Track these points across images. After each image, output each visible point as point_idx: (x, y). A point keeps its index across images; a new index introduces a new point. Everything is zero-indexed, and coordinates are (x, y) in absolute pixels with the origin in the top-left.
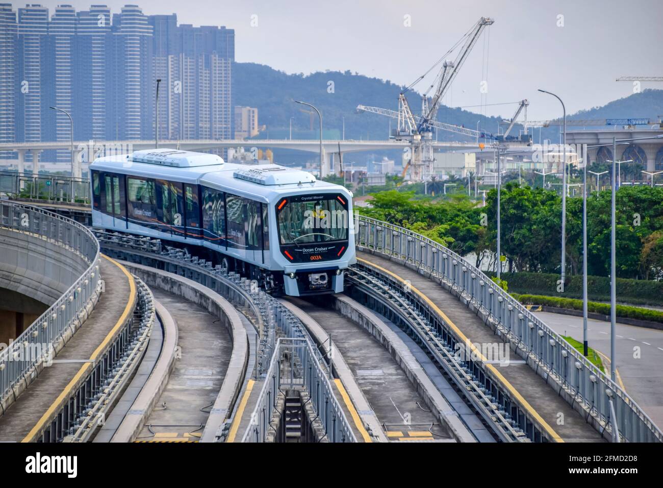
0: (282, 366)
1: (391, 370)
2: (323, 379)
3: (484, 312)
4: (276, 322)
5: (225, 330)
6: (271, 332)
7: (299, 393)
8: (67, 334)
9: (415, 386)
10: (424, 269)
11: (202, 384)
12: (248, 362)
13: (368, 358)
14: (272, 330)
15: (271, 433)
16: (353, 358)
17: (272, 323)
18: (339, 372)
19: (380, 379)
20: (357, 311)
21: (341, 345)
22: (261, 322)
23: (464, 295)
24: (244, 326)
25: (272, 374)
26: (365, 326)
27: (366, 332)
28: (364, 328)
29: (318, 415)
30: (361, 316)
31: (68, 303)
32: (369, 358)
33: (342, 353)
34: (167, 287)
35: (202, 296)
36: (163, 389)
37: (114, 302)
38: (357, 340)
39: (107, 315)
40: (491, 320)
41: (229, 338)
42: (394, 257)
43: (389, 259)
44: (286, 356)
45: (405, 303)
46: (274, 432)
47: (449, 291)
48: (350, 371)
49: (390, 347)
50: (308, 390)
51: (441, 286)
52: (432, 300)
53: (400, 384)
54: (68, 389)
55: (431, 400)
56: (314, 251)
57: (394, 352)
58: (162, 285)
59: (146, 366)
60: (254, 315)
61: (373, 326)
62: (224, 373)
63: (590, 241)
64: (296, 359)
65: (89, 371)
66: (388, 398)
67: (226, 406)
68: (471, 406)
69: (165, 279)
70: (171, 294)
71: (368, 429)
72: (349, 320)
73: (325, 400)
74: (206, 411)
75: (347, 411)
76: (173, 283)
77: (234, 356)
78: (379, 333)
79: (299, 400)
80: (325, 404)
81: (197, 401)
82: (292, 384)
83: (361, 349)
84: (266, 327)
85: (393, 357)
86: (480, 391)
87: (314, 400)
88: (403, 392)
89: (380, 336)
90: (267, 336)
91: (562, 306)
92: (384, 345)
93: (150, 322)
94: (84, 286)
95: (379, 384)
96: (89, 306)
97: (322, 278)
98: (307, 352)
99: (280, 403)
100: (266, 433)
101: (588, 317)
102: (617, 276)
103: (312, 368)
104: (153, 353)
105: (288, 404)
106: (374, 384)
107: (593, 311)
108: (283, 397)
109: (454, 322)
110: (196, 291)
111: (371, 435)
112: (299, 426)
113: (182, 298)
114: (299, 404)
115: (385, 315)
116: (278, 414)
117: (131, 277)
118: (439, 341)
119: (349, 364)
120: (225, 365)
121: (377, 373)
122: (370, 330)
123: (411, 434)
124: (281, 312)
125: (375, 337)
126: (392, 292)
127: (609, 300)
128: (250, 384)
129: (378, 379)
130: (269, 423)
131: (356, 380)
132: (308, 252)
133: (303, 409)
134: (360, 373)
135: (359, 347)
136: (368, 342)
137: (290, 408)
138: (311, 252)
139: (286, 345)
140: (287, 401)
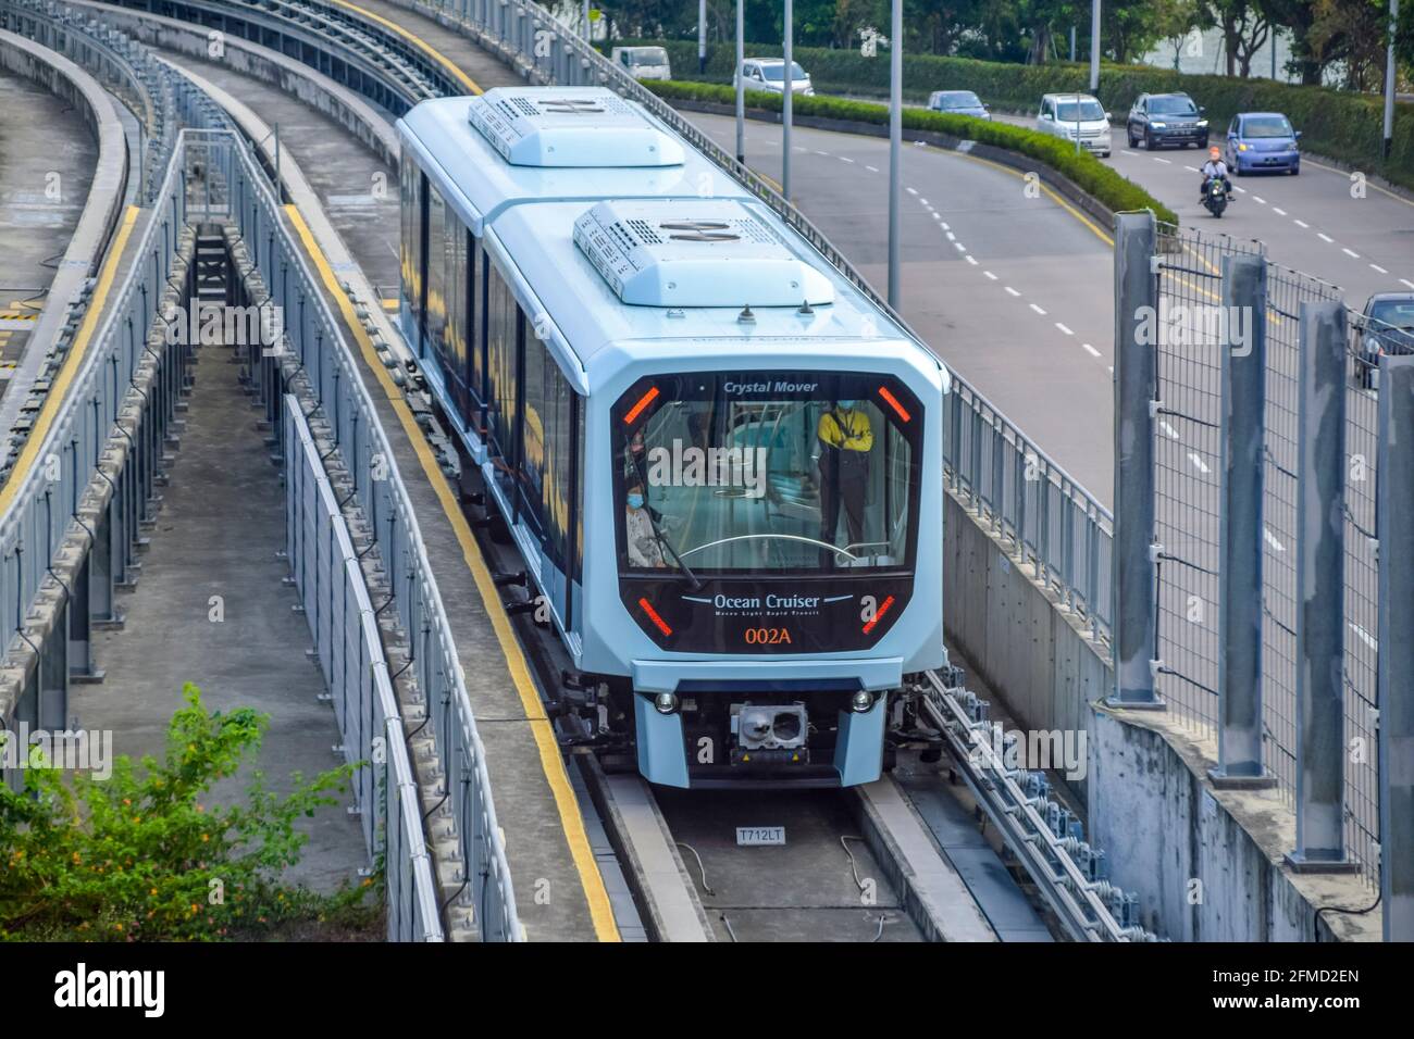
0: (189, 188)
1: (389, 196)
2: (263, 200)
4: (178, 111)
5: (82, 123)
6: (169, 126)
7: (220, 231)
10: (448, 16)
11: (40, 218)
12: (127, 181)
13: (344, 175)
14: (171, 123)
15: (172, 297)
16: (320, 175)
17: (170, 110)
18: (293, 196)
19: (370, 211)
20: (326, 92)
21: (298, 153)
22: (150, 109)
23: (518, 61)
24: (120, 117)
25: (170, 192)
26: (342, 119)
27: (343, 131)
28: (339, 121)
29: (256, 265)
30: (334, 101)
32: (350, 174)
33: (301, 167)
35: (40, 64)
38: (327, 145)
41: (92, 139)
44: (196, 171)
45: (413, 75)
46: (176, 294)
48: (315, 196)
49: (387, 155)
50: (239, 224)
51: (480, 46)
56: (764, 608)
60: (137, 98)
61: (358, 119)
62: (82, 200)
64: (216, 175)
66: (384, 243)
67: (89, 255)
71: (348, 292)
72: (314, 109)
73: (269, 237)
74: (52, 264)
75: (310, 260)
77: (101, 169)
78: (368, 130)
79: (223, 244)
80: (268, 243)
81: (34, 249)
82: (207, 214)
83: (335, 160)
84: (161, 118)
87: (248, 240)
89: (369, 136)
90: (162, 134)
91: (700, 98)
95: (367, 220)
97: (786, 724)
98: (235, 156)
99: (187, 246)
100: (161, 295)
101: (746, 117)
103: (243, 183)
105: (202, 251)
106: (358, 219)
107: (754, 106)
108: (192, 235)
110: (28, 56)
111: (354, 302)
112: (223, 291)
114: (221, 251)
115: (378, 100)
116: (183, 264)
119: (313, 185)
120: (85, 186)
121: (366, 200)
122: (352, 127)
124: (187, 92)
125: (360, 139)
128: (132, 213)
129: (366, 211)
130: (167, 279)
131: (327, 213)
132: (735, 609)
133: (228, 257)
134: (334, 200)
135: (332, 157)
136: (348, 147)
137: (206, 258)
138: (750, 609)
139: (195, 143)
140: (199, 244)
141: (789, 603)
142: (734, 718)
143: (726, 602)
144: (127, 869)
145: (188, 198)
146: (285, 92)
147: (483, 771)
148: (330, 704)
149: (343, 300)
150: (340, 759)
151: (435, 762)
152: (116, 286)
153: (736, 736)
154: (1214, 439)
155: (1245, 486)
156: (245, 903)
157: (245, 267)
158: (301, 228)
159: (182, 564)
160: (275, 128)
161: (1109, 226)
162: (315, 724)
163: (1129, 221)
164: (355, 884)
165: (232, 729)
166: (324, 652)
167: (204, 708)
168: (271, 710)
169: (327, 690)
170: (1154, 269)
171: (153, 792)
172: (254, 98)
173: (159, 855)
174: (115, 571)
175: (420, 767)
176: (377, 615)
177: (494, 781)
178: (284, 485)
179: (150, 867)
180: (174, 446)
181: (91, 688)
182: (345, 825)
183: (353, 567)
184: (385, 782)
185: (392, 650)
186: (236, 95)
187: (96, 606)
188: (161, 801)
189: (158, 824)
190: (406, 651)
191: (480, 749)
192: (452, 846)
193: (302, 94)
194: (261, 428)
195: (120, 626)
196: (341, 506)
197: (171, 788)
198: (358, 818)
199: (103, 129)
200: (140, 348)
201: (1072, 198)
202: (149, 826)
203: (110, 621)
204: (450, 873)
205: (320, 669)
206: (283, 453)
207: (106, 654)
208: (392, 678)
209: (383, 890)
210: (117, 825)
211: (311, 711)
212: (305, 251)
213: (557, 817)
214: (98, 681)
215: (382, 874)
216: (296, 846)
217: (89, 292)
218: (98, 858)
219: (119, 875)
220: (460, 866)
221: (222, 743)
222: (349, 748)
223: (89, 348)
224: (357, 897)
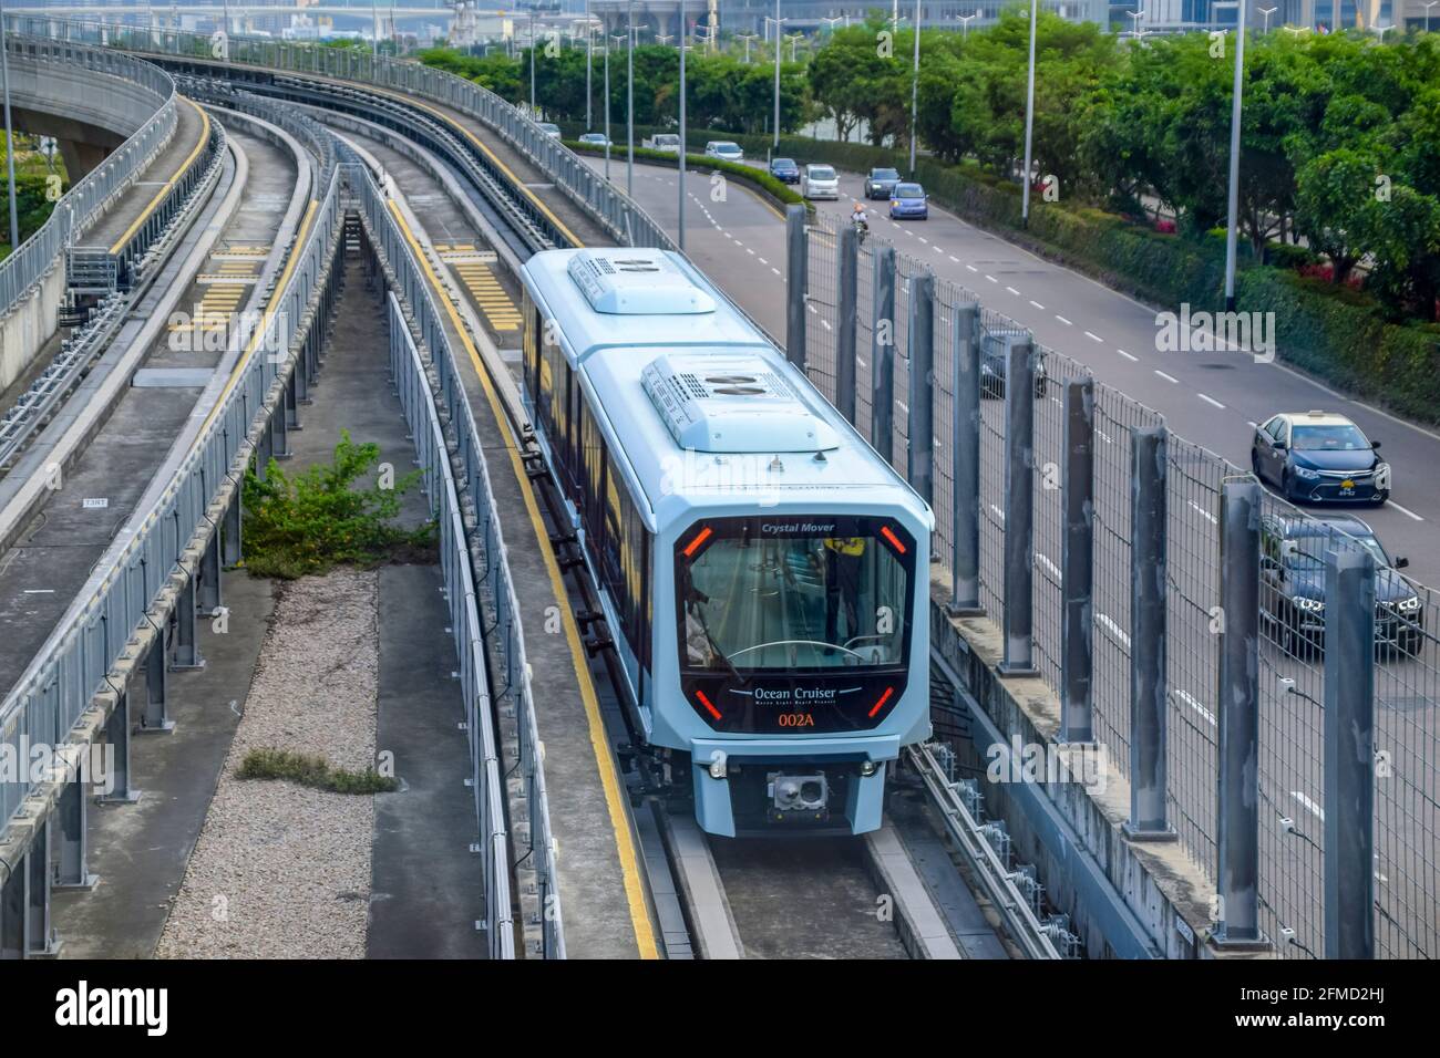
0: (341, 192)
1: (438, 196)
3: (519, 144)
4: (336, 155)
5: (290, 161)
6: (332, 162)
7: (357, 213)
8: (149, 161)
9: (459, 208)
10: (466, 109)
11: (271, 207)
12: (311, 190)
16: (405, 186)
17: (332, 154)
18: (391, 195)
19: (429, 203)
20: (408, 146)
21: (393, 174)
22: (322, 154)
23: (501, 130)
24: (308, 158)
25: (332, 194)
26: (415, 159)
27: (416, 164)
28: (413, 160)
29: (374, 228)
30: (411, 150)
31: (149, 133)
32: (419, 185)
33: (394, 181)
34: (238, 125)
35: (270, 133)
36: (236, 211)
37: (190, 133)
38: (408, 171)
39: (184, 146)
40: (525, 151)
41: (294, 169)
42: (439, 99)
43: (435, 101)
44: (345, 184)
45: (450, 137)
47: (488, 128)
48: (402, 196)
49: (438, 177)
50: (365, 209)
51: (482, 124)
52: (475, 135)
53: (447, 208)
54: (152, 207)
55: (474, 220)
56: (793, 698)
57: (441, 181)
58: (234, 123)
59: (221, 191)
60: (316, 149)
61: (423, 159)
62: (290, 198)
63: (611, 92)
64: (356, 186)
65: (170, 192)
66: (436, 218)
67: (293, 225)
68: (509, 225)
69: (236, 119)
70: (241, 132)
71: (419, 243)
72: (402, 155)
73: (380, 217)
74: (275, 229)
75: (399, 225)
76: (243, 121)
77: (299, 184)
78: (428, 164)
79: (358, 219)
80: (380, 219)
81: (268, 221)
82: (350, 205)
83: (412, 179)
84: (328, 158)
85: (440, 185)
86: (516, 210)
87: (370, 217)
88: (449, 214)
90: (328, 166)
92: (432, 175)
93: (223, 152)
94: (162, 119)
95: (428, 207)
96: (168, 138)
97: (811, 790)
98: (363, 176)
99: (341, 220)
102: (634, 123)
103: (367, 189)
104: (226, 180)
105: (348, 222)
106: (424, 207)
108: (343, 214)
109: (494, 153)
110: (263, 129)
111: (422, 247)
112: (358, 240)
113: (251, 135)
114: (357, 222)
116: (339, 228)
117: (205, 115)
118: (480, 170)
119: (401, 190)
120: (292, 191)
121: (427, 198)
123: (456, 247)
124: (340, 146)
125: (424, 168)
126: (438, 129)
127: (627, 144)
128: (314, 204)
129: (427, 203)
130: (331, 236)
131: (410, 206)
132: (770, 700)
133: (361, 225)
134: (412, 198)
135: (411, 177)
136: (418, 172)
137: (349, 226)
138: (782, 700)
139: (344, 170)
140: (346, 219)
141: (812, 694)
142: (770, 785)
143: (764, 694)
144: (316, 519)
145: (341, 197)
146: (387, 146)
147: (486, 473)
148: (412, 441)
149: (416, 246)
150: (417, 466)
151: (463, 468)
152: (307, 239)
153: (773, 800)
154: (834, 313)
155: (848, 341)
156: (372, 535)
157: (369, 230)
158: (396, 211)
159: (339, 373)
160: (383, 163)
161: (784, 212)
162: (404, 450)
163: (793, 208)
164: (425, 527)
165: (365, 452)
166: (409, 415)
167: (353, 442)
168: (384, 443)
169: (411, 434)
170: (805, 231)
171: (328, 482)
172: (372, 149)
173: (332, 512)
174: (307, 376)
175: (456, 470)
176: (434, 397)
177: (491, 477)
178: (388, 335)
179: (327, 518)
180: (335, 316)
181: (297, 433)
182: (419, 498)
183: (422, 375)
184: (438, 478)
185: (442, 415)
186: (364, 147)
187: (298, 393)
188: (332, 486)
189: (331, 497)
190: (448, 415)
191: (483, 462)
192: (470, 509)
193: (396, 146)
194: (376, 308)
195: (311, 403)
196: (417, 345)
197: (336, 481)
198: (426, 495)
199: (300, 164)
200: (318, 269)
201: (766, 198)
202: (326, 498)
203: (306, 401)
204: (469, 522)
205: (407, 423)
206: (388, 320)
207: (304, 417)
208: (442, 428)
209: (438, 529)
210: (310, 497)
211: (403, 444)
212: (398, 222)
213: (521, 494)
214: (300, 429)
215: (438, 521)
216: (397, 508)
217: (293, 242)
218: (303, 513)
219: (312, 522)
220: (475, 518)
221: (360, 459)
222: (421, 461)
223: (294, 269)
224: (426, 533)
